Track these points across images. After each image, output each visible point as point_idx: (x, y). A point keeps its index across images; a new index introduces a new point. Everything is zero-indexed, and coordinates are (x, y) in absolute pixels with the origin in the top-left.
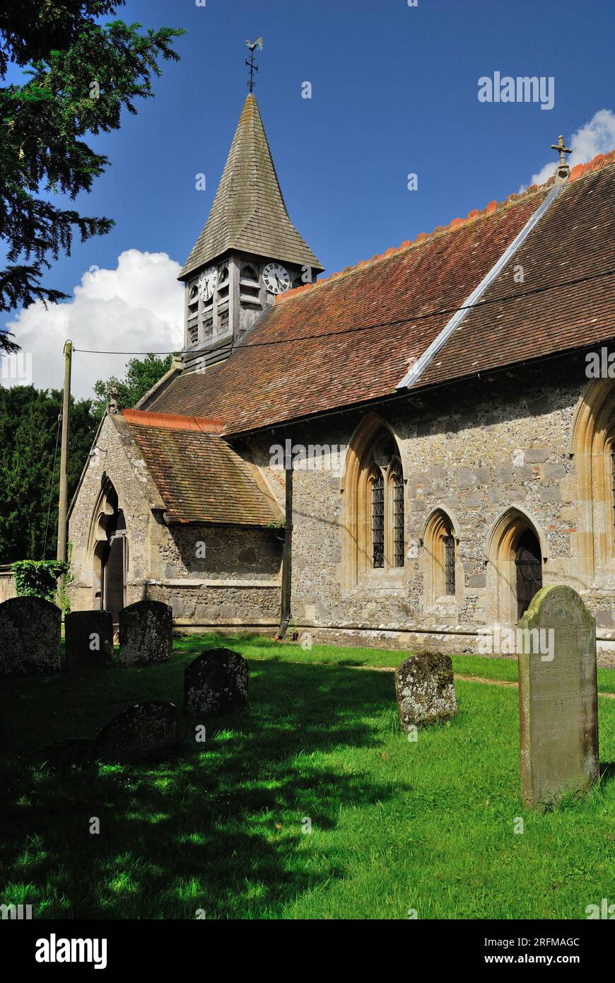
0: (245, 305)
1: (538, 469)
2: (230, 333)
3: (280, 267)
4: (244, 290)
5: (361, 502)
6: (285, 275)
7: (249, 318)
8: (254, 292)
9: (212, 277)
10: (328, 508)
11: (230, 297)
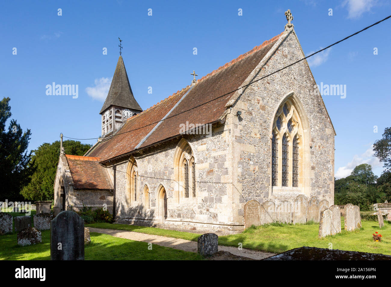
0: (117, 122)
1: (166, 172)
2: (112, 131)
3: (128, 110)
4: (116, 117)
5: (131, 182)
6: (130, 112)
7: (118, 126)
8: (120, 118)
9: (107, 113)
10: (123, 184)
11: (112, 119)
